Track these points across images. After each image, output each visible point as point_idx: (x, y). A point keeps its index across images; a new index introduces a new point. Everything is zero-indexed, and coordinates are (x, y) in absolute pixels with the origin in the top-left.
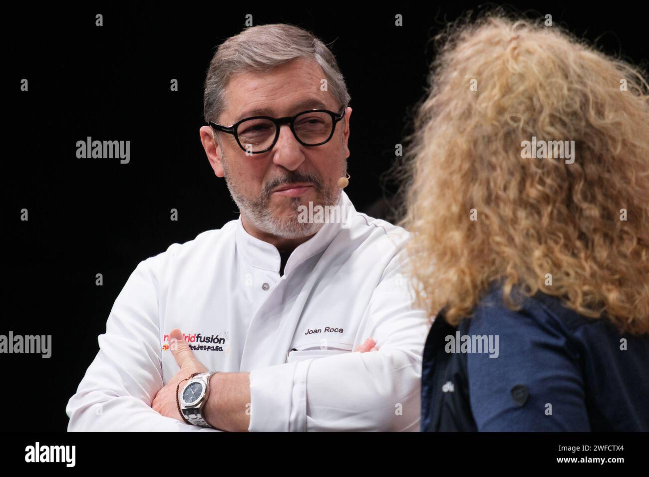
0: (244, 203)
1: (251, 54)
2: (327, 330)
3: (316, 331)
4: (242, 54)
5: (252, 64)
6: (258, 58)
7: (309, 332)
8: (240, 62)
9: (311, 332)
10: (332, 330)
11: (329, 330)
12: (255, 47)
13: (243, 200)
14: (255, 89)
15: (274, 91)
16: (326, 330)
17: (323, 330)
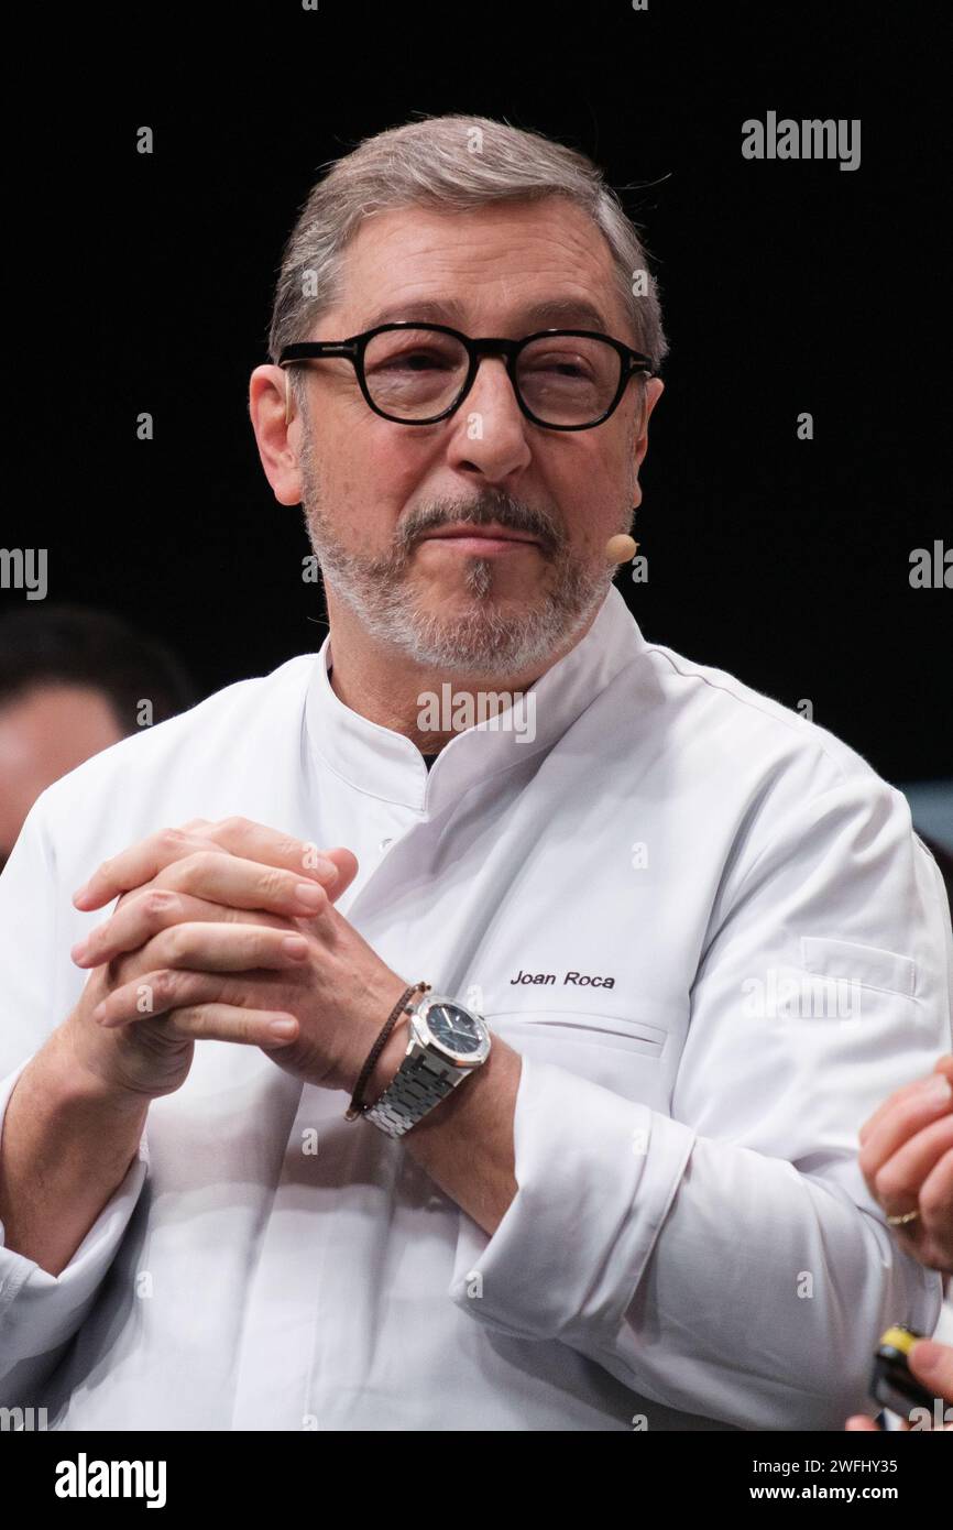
0: (346, 569)
1: (431, 163)
2: (573, 980)
3: (541, 979)
4: (408, 161)
5: (430, 187)
6: (448, 176)
7: (521, 979)
8: (399, 181)
9: (527, 979)
10: (585, 981)
11: (577, 981)
12: (445, 152)
13: (344, 563)
14: (427, 251)
15: (477, 267)
16: (568, 978)
17: (561, 978)
